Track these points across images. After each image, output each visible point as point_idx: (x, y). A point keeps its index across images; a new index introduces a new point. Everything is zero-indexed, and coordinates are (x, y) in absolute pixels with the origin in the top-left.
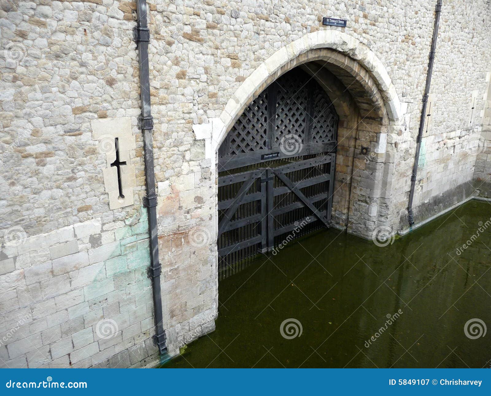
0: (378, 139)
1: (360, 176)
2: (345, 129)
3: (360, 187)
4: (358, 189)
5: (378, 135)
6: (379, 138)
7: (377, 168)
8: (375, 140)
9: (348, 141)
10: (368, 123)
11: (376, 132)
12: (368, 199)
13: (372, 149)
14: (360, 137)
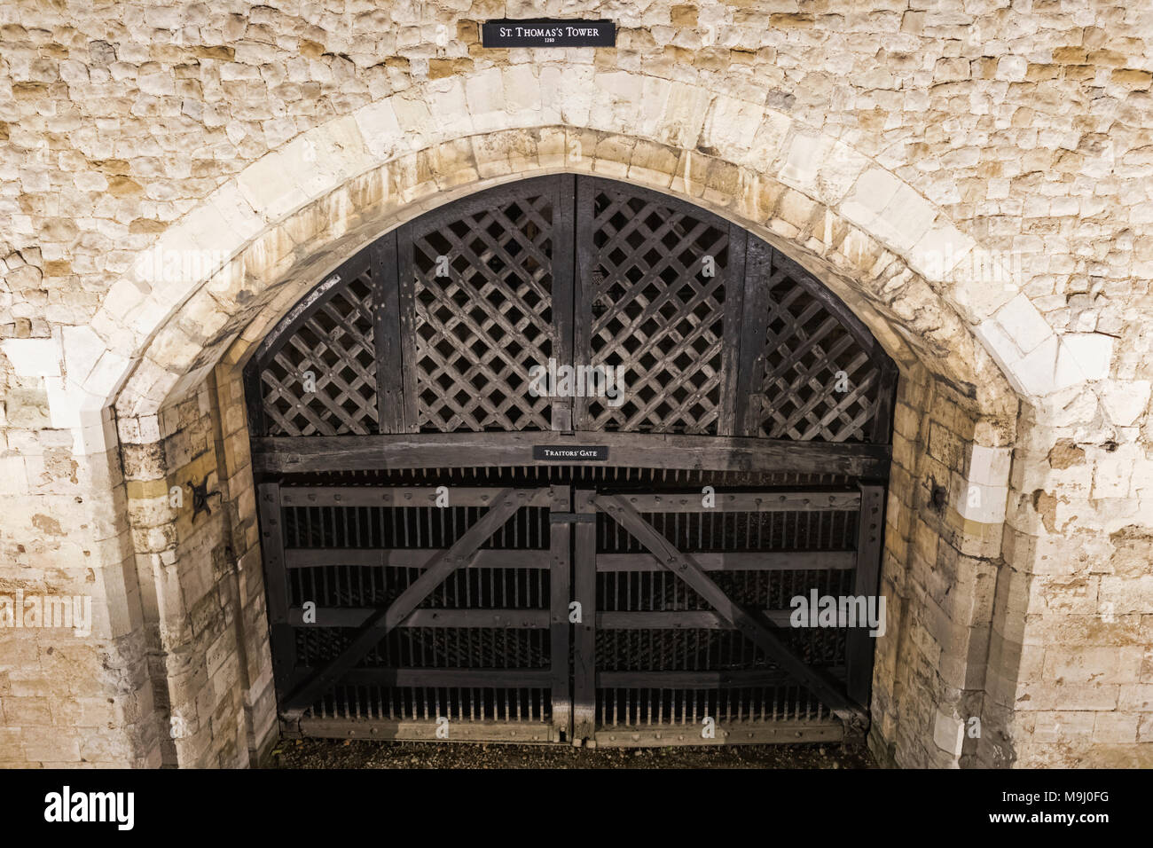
0: (967, 464)
1: (924, 589)
2: (907, 409)
3: (923, 628)
4: (920, 630)
5: (967, 451)
6: (969, 462)
7: (961, 577)
8: (959, 467)
9: (909, 452)
10: (949, 399)
11: (964, 436)
12: (935, 681)
13: (952, 495)
14: (931, 446)
